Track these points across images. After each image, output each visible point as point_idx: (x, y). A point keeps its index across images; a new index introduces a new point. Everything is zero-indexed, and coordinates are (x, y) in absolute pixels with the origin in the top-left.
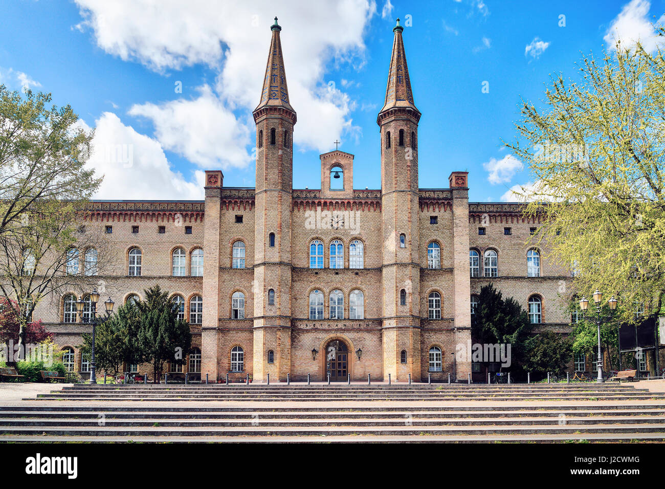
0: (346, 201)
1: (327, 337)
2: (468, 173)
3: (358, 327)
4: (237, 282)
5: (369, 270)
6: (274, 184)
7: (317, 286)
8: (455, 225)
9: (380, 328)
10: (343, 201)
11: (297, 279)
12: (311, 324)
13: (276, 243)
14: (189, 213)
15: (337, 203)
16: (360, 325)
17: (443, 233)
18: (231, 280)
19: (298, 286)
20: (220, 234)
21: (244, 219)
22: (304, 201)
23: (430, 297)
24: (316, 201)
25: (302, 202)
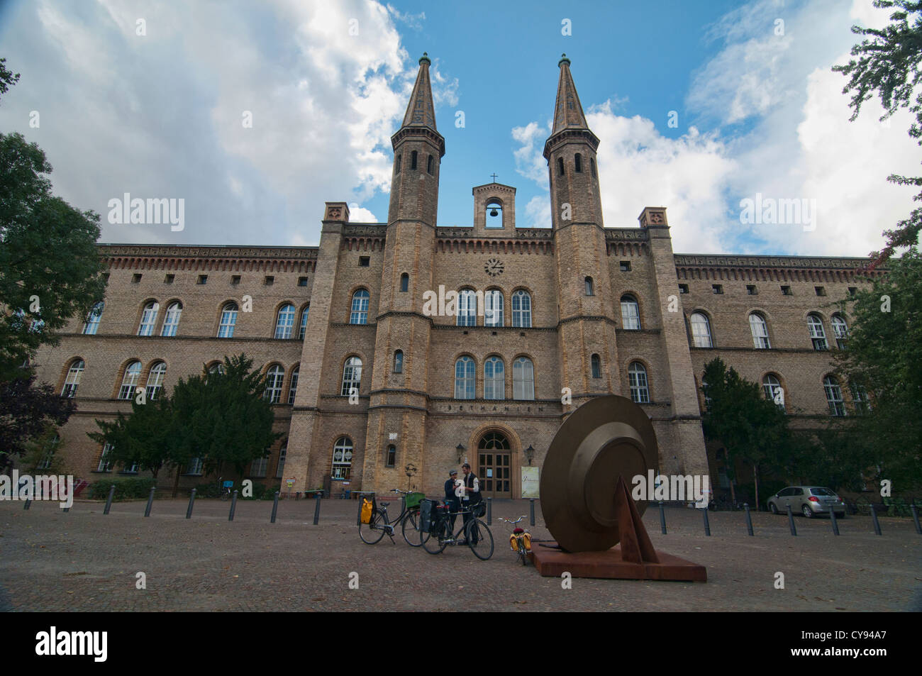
0: (506, 241)
1: (480, 426)
2: (665, 208)
3: (526, 411)
4: (354, 342)
5: (540, 329)
6: (411, 213)
7: (467, 350)
8: (656, 271)
9: (560, 414)
10: (503, 240)
11: (438, 341)
12: (456, 406)
13: (410, 287)
14: (306, 261)
15: (494, 243)
16: (529, 408)
17: (640, 283)
18: (345, 340)
19: (439, 349)
20: (336, 278)
21: (370, 261)
22: (452, 241)
23: (629, 369)
24: (467, 241)
25: (448, 242)
